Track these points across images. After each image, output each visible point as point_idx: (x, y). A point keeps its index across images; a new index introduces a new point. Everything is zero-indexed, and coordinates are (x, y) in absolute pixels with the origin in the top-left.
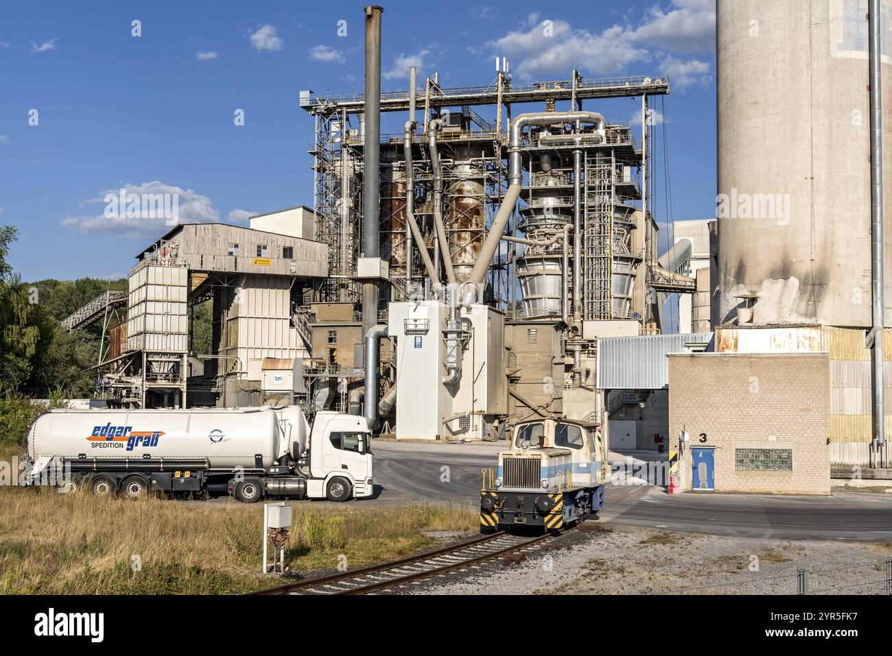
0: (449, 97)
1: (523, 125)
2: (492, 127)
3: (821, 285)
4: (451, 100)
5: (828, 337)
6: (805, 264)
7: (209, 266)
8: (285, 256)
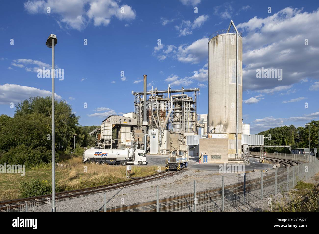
0: (159, 92)
1: (173, 97)
2: (167, 97)
3: (227, 126)
4: (160, 92)
5: (228, 135)
6: (224, 122)
7: (116, 123)
8: (129, 121)
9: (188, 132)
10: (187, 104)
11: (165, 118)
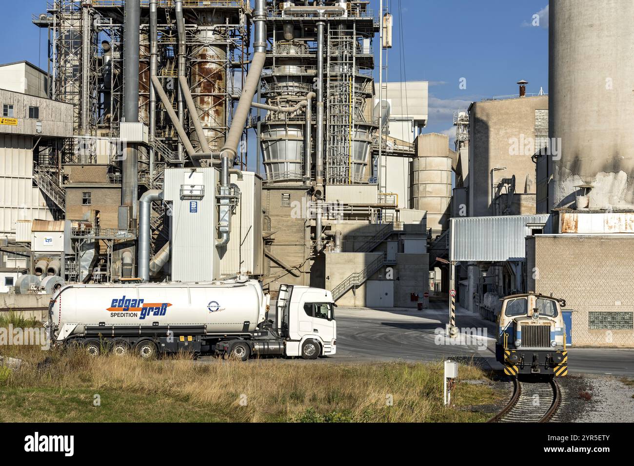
6: (632, 160)
8: (31, 116)
9: (345, 181)
10: (343, 38)
11: (220, 104)
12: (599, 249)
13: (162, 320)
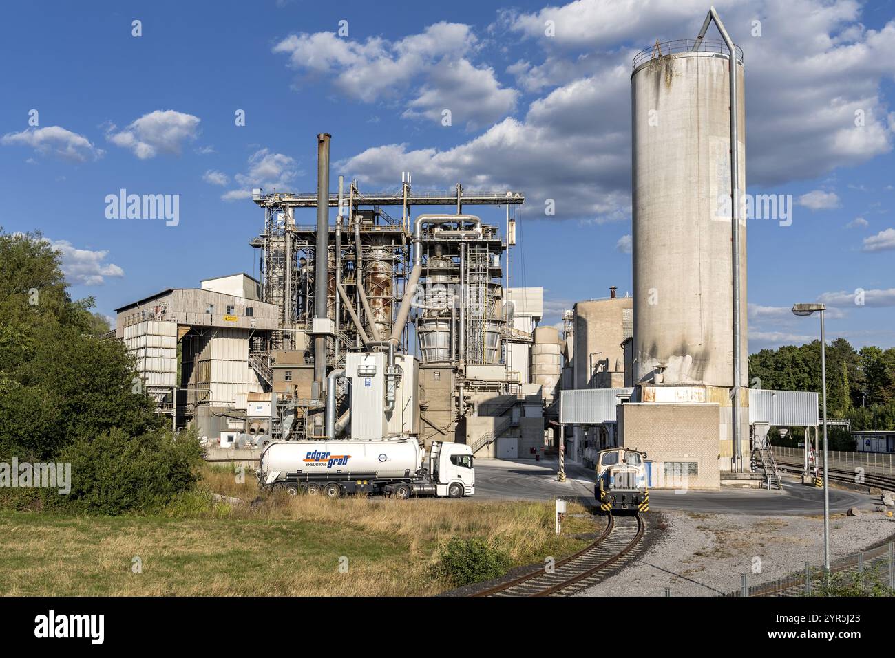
0: (367, 199)
1: (423, 222)
2: (400, 223)
3: (705, 360)
4: (368, 201)
5: (709, 392)
6: (696, 346)
7: (192, 321)
8: (247, 314)
9: (481, 362)
10: (478, 254)
11: (388, 305)
12: (671, 414)
13: (345, 469)
